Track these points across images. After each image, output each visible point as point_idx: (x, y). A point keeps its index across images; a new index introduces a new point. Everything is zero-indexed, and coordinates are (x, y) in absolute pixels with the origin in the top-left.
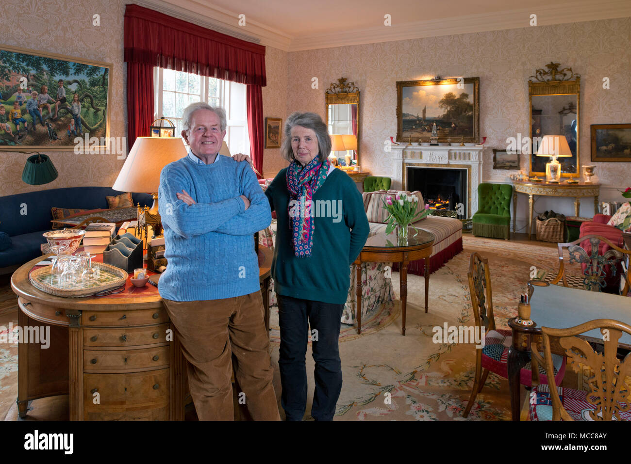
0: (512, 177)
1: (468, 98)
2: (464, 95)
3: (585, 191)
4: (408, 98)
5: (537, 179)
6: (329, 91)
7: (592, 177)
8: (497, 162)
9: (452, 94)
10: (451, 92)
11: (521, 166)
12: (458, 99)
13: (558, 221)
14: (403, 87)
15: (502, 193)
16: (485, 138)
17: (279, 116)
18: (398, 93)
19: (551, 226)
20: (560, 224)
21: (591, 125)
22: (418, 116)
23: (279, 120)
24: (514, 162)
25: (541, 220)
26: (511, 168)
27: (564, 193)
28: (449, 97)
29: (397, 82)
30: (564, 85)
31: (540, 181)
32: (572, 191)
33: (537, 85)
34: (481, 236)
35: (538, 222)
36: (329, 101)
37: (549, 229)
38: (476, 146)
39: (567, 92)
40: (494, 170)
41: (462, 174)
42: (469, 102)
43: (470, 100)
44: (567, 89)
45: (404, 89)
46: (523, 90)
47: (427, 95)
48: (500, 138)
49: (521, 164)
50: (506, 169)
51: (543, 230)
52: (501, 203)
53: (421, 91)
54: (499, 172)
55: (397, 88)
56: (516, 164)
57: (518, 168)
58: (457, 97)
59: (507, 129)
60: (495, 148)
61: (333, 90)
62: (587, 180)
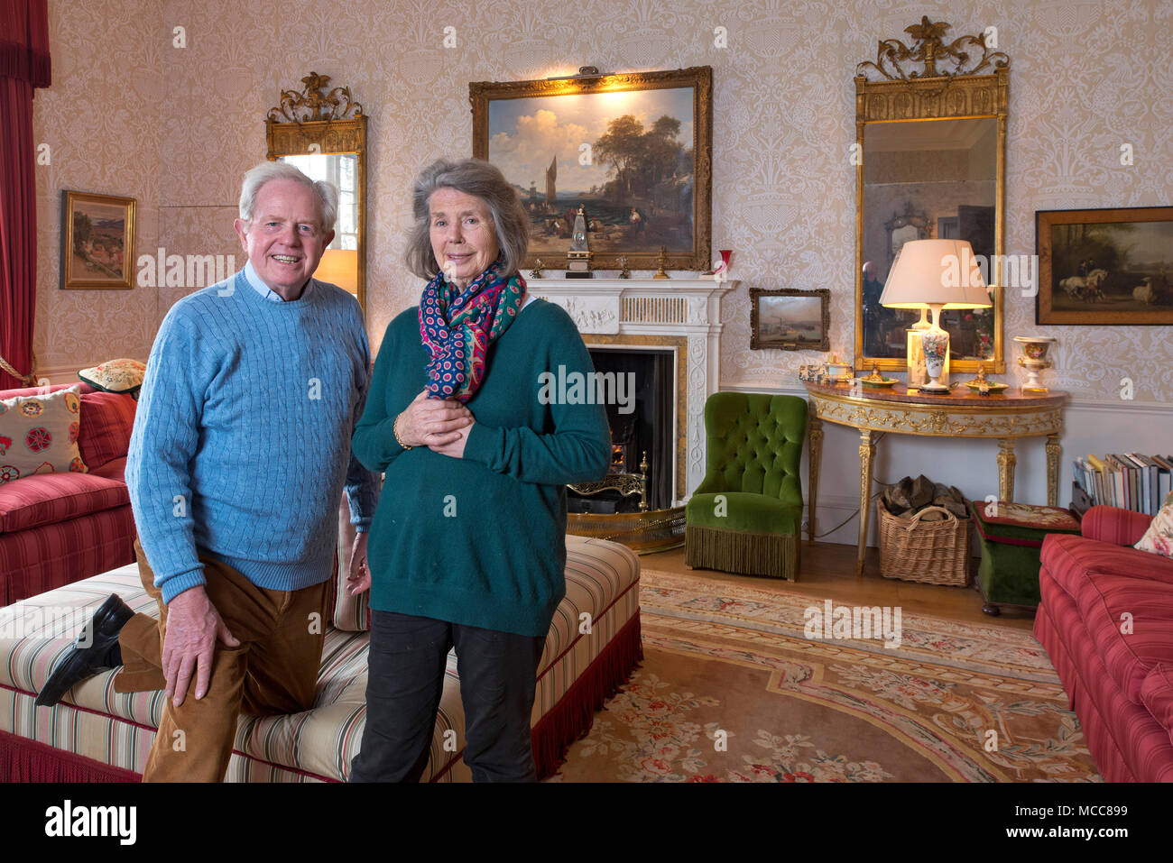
0: (805, 373)
1: (677, 132)
2: (667, 125)
3: (1029, 417)
4: (504, 134)
5: (878, 381)
6: (280, 118)
7: (1046, 372)
8: (762, 327)
9: (632, 119)
10: (629, 115)
11: (832, 340)
12: (649, 134)
13: (951, 517)
14: (489, 100)
15: (775, 423)
16: (726, 255)
17: (123, 191)
18: (474, 119)
19: (927, 532)
20: (955, 527)
21: (1037, 213)
22: (533, 190)
23: (126, 201)
24: (810, 328)
25: (896, 510)
26: (801, 344)
27: (968, 426)
28: (624, 131)
29: (471, 85)
30: (960, 90)
31: (890, 386)
32: (995, 418)
33: (879, 89)
34: (711, 569)
35: (886, 517)
36: (278, 147)
37: (923, 544)
38: (702, 277)
39: (969, 111)
40: (752, 352)
41: (660, 365)
42: (680, 145)
43: (685, 138)
44: (969, 100)
45: (495, 108)
46: (840, 106)
47: (561, 123)
48: (769, 254)
49: (831, 333)
50: (787, 349)
51: (902, 545)
52: (774, 456)
53: (541, 113)
54: (766, 356)
55: (473, 104)
56: (815, 335)
57: (823, 345)
58: (647, 128)
59: (790, 228)
60: (757, 285)
61: (290, 114)
62: (1027, 380)
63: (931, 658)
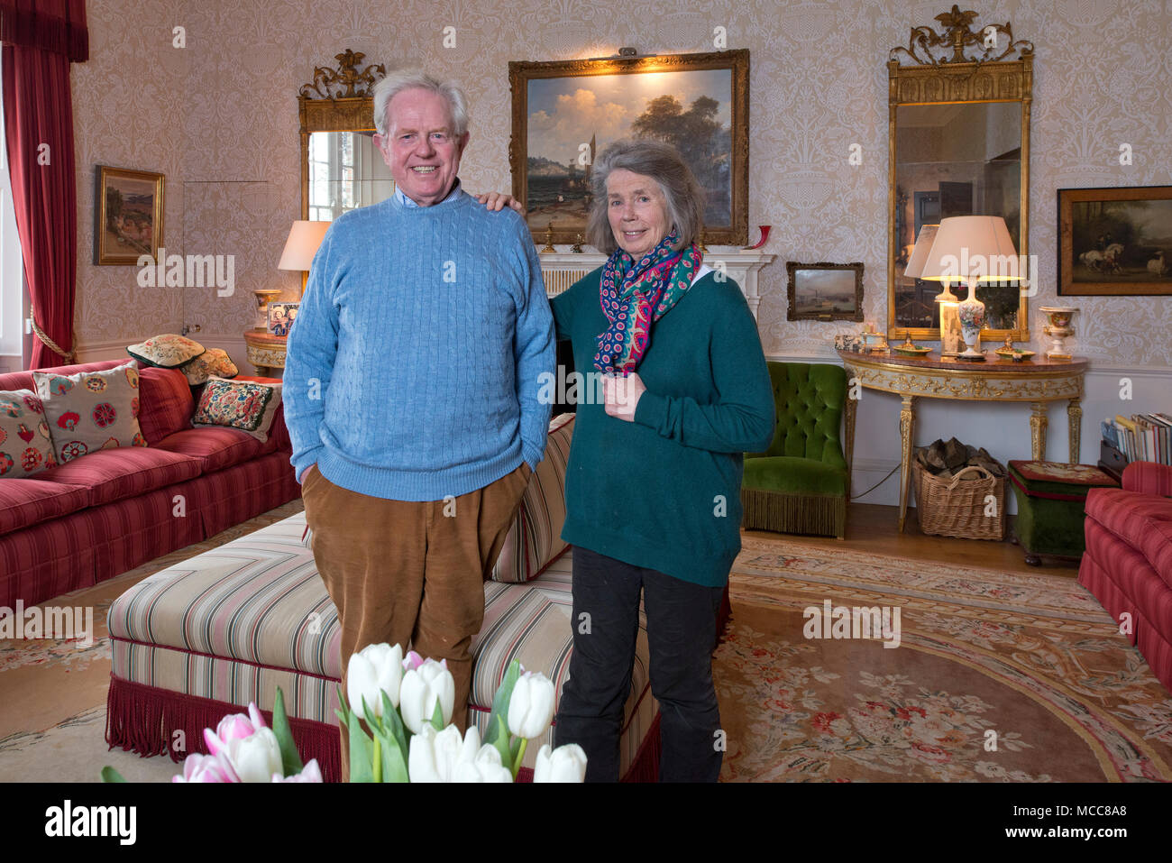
0: (841, 343)
1: (716, 112)
2: (706, 105)
3: (1059, 381)
4: (543, 112)
5: (912, 349)
6: (313, 94)
7: (1068, 340)
8: (797, 299)
9: (670, 99)
10: (668, 94)
11: (865, 311)
12: (688, 114)
13: (989, 476)
14: (528, 78)
15: (815, 391)
16: (765, 230)
17: (151, 166)
18: (513, 97)
19: (967, 490)
20: (993, 485)
21: (1060, 192)
22: (572, 167)
23: (154, 176)
24: (845, 300)
25: (935, 471)
26: (836, 315)
27: (1005, 390)
28: (664, 110)
29: (511, 64)
30: (987, 75)
31: (924, 354)
32: (1030, 383)
33: (911, 74)
34: (763, 530)
35: (928, 476)
36: (310, 123)
37: (963, 501)
38: (742, 252)
39: (996, 95)
40: (790, 324)
42: (718, 125)
43: (723, 117)
44: (996, 85)
45: (533, 86)
46: (872, 88)
47: (600, 102)
48: (805, 230)
49: (864, 305)
50: (823, 320)
51: (943, 503)
52: (815, 421)
53: (581, 92)
54: (803, 327)
55: (512, 83)
56: (849, 306)
57: (857, 316)
58: (686, 108)
59: (825, 204)
60: (793, 259)
61: (323, 89)
62: (1052, 348)
63: (993, 605)
